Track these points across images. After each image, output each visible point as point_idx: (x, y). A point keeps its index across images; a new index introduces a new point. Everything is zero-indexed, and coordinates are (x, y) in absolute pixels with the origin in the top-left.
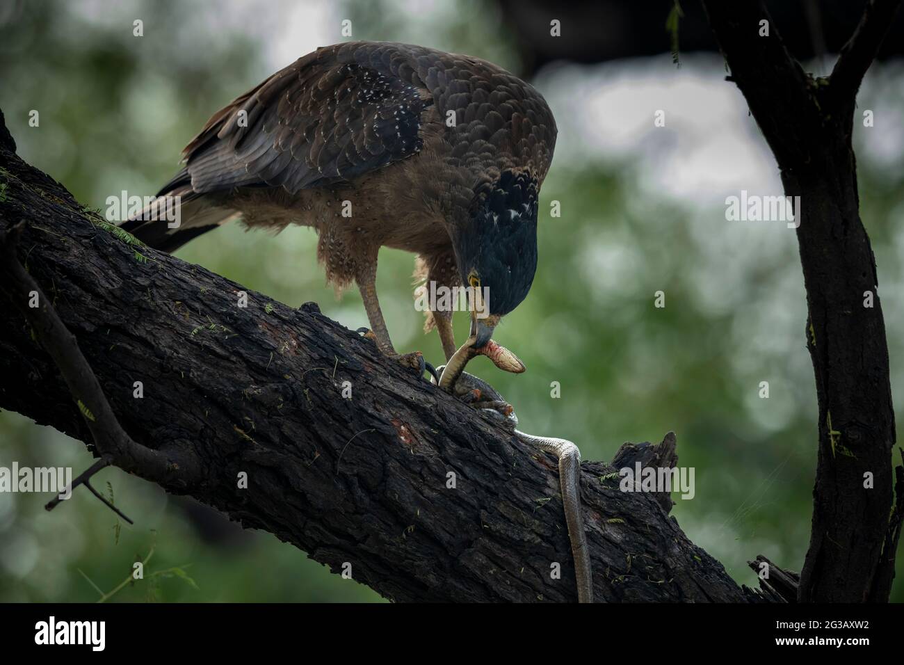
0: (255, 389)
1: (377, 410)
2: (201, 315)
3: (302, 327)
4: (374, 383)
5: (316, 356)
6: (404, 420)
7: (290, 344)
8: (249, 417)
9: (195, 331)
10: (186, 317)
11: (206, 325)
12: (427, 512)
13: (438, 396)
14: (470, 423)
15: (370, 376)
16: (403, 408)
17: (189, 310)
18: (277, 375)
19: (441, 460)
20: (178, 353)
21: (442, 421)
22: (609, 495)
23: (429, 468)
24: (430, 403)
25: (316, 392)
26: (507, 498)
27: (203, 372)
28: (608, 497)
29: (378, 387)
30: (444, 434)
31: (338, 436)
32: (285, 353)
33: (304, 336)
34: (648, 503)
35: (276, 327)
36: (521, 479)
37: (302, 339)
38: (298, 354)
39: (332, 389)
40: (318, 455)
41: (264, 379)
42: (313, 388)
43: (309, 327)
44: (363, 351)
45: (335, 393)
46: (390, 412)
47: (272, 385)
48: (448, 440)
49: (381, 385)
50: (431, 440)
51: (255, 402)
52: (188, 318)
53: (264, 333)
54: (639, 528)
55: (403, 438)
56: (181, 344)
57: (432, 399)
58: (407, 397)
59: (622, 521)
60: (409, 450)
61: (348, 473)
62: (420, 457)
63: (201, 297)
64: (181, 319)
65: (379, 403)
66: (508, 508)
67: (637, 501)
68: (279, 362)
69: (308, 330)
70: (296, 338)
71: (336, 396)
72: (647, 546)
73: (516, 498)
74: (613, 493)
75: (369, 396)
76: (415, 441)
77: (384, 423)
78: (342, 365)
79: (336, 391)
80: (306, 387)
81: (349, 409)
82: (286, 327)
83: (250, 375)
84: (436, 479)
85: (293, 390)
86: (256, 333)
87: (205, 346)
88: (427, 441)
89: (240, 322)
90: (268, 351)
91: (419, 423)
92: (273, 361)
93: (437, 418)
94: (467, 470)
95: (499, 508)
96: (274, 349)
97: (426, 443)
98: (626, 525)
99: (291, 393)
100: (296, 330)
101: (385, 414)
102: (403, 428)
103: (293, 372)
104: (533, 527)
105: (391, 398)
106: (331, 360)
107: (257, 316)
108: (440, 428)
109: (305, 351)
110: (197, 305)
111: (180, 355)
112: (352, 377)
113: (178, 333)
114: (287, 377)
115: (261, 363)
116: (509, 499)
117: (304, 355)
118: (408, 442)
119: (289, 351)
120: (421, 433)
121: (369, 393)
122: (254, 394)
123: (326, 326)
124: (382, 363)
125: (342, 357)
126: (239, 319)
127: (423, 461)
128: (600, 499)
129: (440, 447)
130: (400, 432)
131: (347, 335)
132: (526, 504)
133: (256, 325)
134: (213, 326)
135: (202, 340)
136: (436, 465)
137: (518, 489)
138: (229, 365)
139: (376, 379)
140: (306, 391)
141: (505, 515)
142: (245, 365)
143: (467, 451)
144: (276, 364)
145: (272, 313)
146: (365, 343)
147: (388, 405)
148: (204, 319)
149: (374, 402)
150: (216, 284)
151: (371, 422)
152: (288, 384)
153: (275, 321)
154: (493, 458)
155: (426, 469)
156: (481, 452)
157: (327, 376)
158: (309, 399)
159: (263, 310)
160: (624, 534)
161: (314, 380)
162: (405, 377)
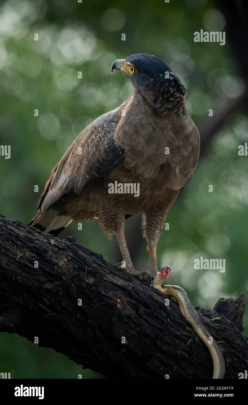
0: (49, 285)
1: (106, 292)
2: (21, 248)
3: (69, 252)
4: (104, 278)
5: (76, 266)
6: (119, 296)
7: (64, 261)
8: (46, 298)
9: (19, 256)
10: (14, 250)
11: (24, 253)
12: (131, 342)
13: (133, 282)
14: (150, 296)
15: (102, 275)
16: (118, 290)
17: (15, 246)
18: (58, 277)
19: (137, 316)
20: (11, 267)
21: (137, 296)
22: (217, 329)
23: (131, 320)
24: (130, 286)
25: (78, 285)
26: (169, 333)
27: (23, 277)
28: (216, 330)
29: (106, 280)
30: (138, 303)
31: (88, 306)
32: (61, 265)
33: (70, 256)
34: (236, 332)
35: (56, 252)
36: (174, 322)
37: (69, 258)
38: (68, 266)
39: (84, 283)
40: (78, 316)
41: (52, 279)
42: (76, 283)
43: (72, 251)
44: (98, 262)
45: (86, 285)
46: (112, 293)
47: (56, 283)
48: (140, 306)
49: (107, 279)
50: (132, 305)
51: (48, 291)
52: (15, 250)
53: (52, 256)
54: (232, 345)
55: (118, 305)
56: (12, 263)
57: (131, 284)
58: (120, 284)
59: (223, 342)
60: (122, 311)
61: (93, 324)
62: (127, 315)
63: (21, 239)
64: (12, 250)
65: (107, 289)
66: (169, 338)
67: (230, 331)
68: (60, 271)
69: (72, 253)
70: (67, 258)
71: (87, 287)
72: (236, 354)
73: (173, 333)
74: (218, 328)
75: (102, 285)
76: (124, 307)
77: (110, 299)
78: (89, 270)
79: (86, 284)
80: (73, 283)
81: (93, 292)
82: (61, 252)
83: (45, 277)
84: (135, 325)
85: (67, 285)
86: (47, 256)
87: (24, 264)
88: (130, 306)
89: (40, 251)
90: (54, 265)
91: (126, 297)
92: (57, 270)
93: (134, 294)
94: (150, 320)
95: (165, 339)
96: (57, 264)
97: (130, 308)
98: (225, 343)
99: (66, 286)
100: (66, 253)
101: (110, 294)
102: (118, 300)
103: (66, 275)
104: (182, 347)
105: (112, 285)
106: (84, 268)
107: (48, 247)
108: (136, 299)
109: (71, 264)
110: (19, 243)
111: (12, 268)
112: (94, 276)
113: (10, 257)
114: (64, 278)
115: (51, 272)
116: (170, 334)
117: (71, 266)
118: (121, 307)
119: (63, 265)
120: (127, 302)
121: (102, 284)
122: (49, 288)
123: (79, 250)
124: (107, 267)
125: (88, 266)
126: (40, 250)
127: (129, 317)
128: (213, 331)
129: (136, 309)
130: (117, 303)
131: (90, 254)
132: (177, 335)
133: (47, 252)
134: (27, 254)
135: (22, 261)
136: (135, 318)
137: (174, 328)
138: (35, 272)
139: (105, 276)
140: (73, 285)
141: (168, 341)
142: (43, 272)
143: (149, 310)
144: (58, 272)
145: (54, 245)
146: (98, 257)
147: (111, 289)
148: (22, 250)
149: (105, 288)
150: (27, 231)
151: (104, 299)
152: (64, 282)
153: (56, 249)
154: (162, 314)
155: (130, 321)
156: (157, 311)
157: (82, 277)
158: (74, 289)
159: (50, 243)
160: (224, 348)
161: (76, 279)
162: (118, 273)
